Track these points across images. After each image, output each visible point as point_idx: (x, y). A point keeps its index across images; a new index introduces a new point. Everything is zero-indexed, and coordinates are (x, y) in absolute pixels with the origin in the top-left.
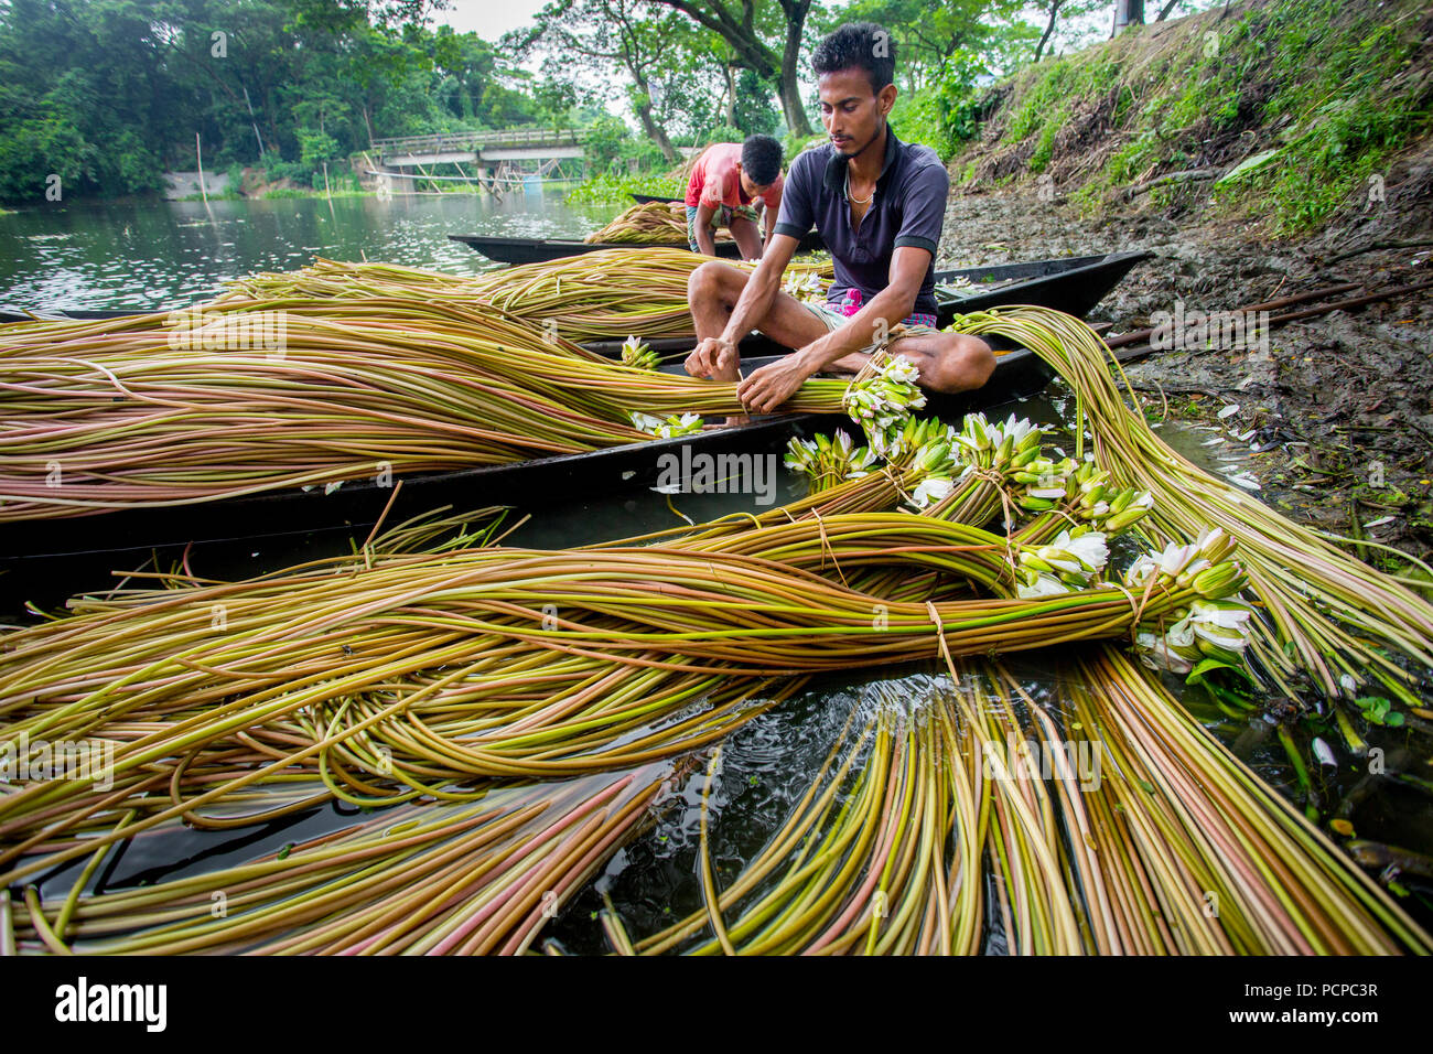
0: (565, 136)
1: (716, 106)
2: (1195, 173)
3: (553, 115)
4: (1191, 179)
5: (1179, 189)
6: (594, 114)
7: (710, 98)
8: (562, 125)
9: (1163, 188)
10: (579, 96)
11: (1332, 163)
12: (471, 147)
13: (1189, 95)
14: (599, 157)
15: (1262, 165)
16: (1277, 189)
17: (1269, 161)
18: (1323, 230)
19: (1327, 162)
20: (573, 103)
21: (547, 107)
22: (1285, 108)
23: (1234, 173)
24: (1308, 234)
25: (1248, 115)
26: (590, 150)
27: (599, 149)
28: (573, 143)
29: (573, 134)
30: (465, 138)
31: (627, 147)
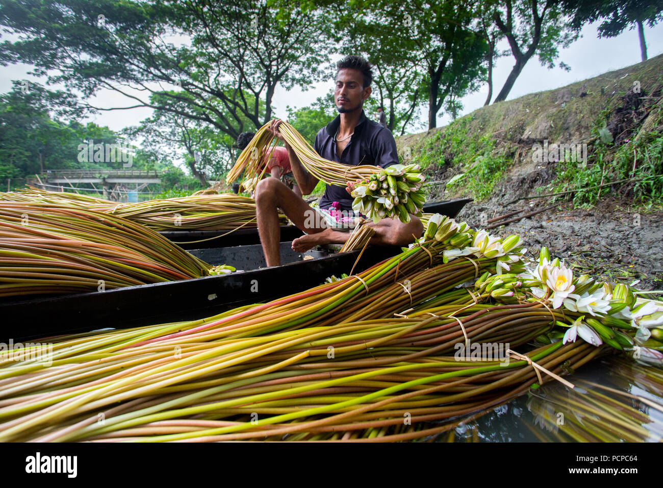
0: (152, 173)
1: (225, 164)
2: (436, 182)
3: (147, 164)
4: (435, 184)
5: (432, 188)
6: (166, 166)
7: (223, 161)
8: (151, 168)
9: (426, 188)
10: (160, 157)
11: (486, 176)
12: (101, 176)
13: (425, 157)
14: (169, 183)
15: (461, 178)
16: (469, 185)
17: (463, 177)
18: (491, 199)
19: (484, 176)
20: (157, 159)
21: (144, 160)
22: (460, 161)
23: (452, 181)
24: (486, 200)
25: (448, 163)
26: (165, 180)
27: (169, 180)
28: (156, 177)
29: (156, 173)
30: (98, 172)
31: (183, 179)
